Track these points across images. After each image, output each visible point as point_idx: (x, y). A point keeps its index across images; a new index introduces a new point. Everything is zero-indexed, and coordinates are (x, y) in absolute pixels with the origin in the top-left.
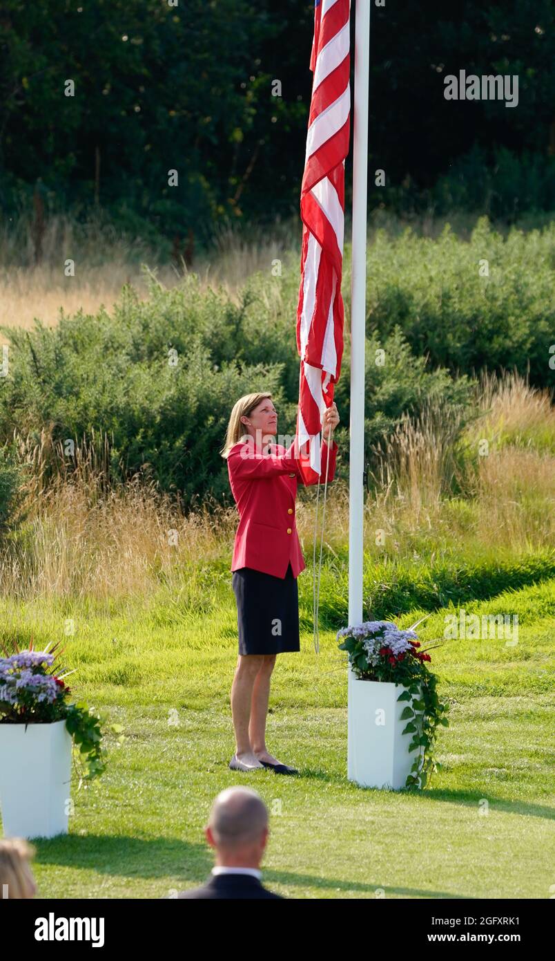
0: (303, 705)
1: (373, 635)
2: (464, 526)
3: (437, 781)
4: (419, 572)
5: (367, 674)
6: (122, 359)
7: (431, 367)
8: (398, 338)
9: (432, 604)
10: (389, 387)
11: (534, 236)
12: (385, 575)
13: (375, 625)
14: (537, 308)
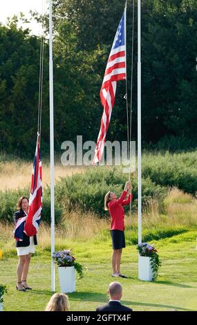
0: (128, 262)
1: (144, 246)
2: (164, 221)
3: (159, 279)
4: (154, 231)
5: (143, 255)
6: (86, 183)
7: (156, 185)
8: (149, 178)
9: (157, 239)
10: (147, 189)
11: (179, 155)
12: (147, 232)
13: (144, 244)
14: (180, 171)
